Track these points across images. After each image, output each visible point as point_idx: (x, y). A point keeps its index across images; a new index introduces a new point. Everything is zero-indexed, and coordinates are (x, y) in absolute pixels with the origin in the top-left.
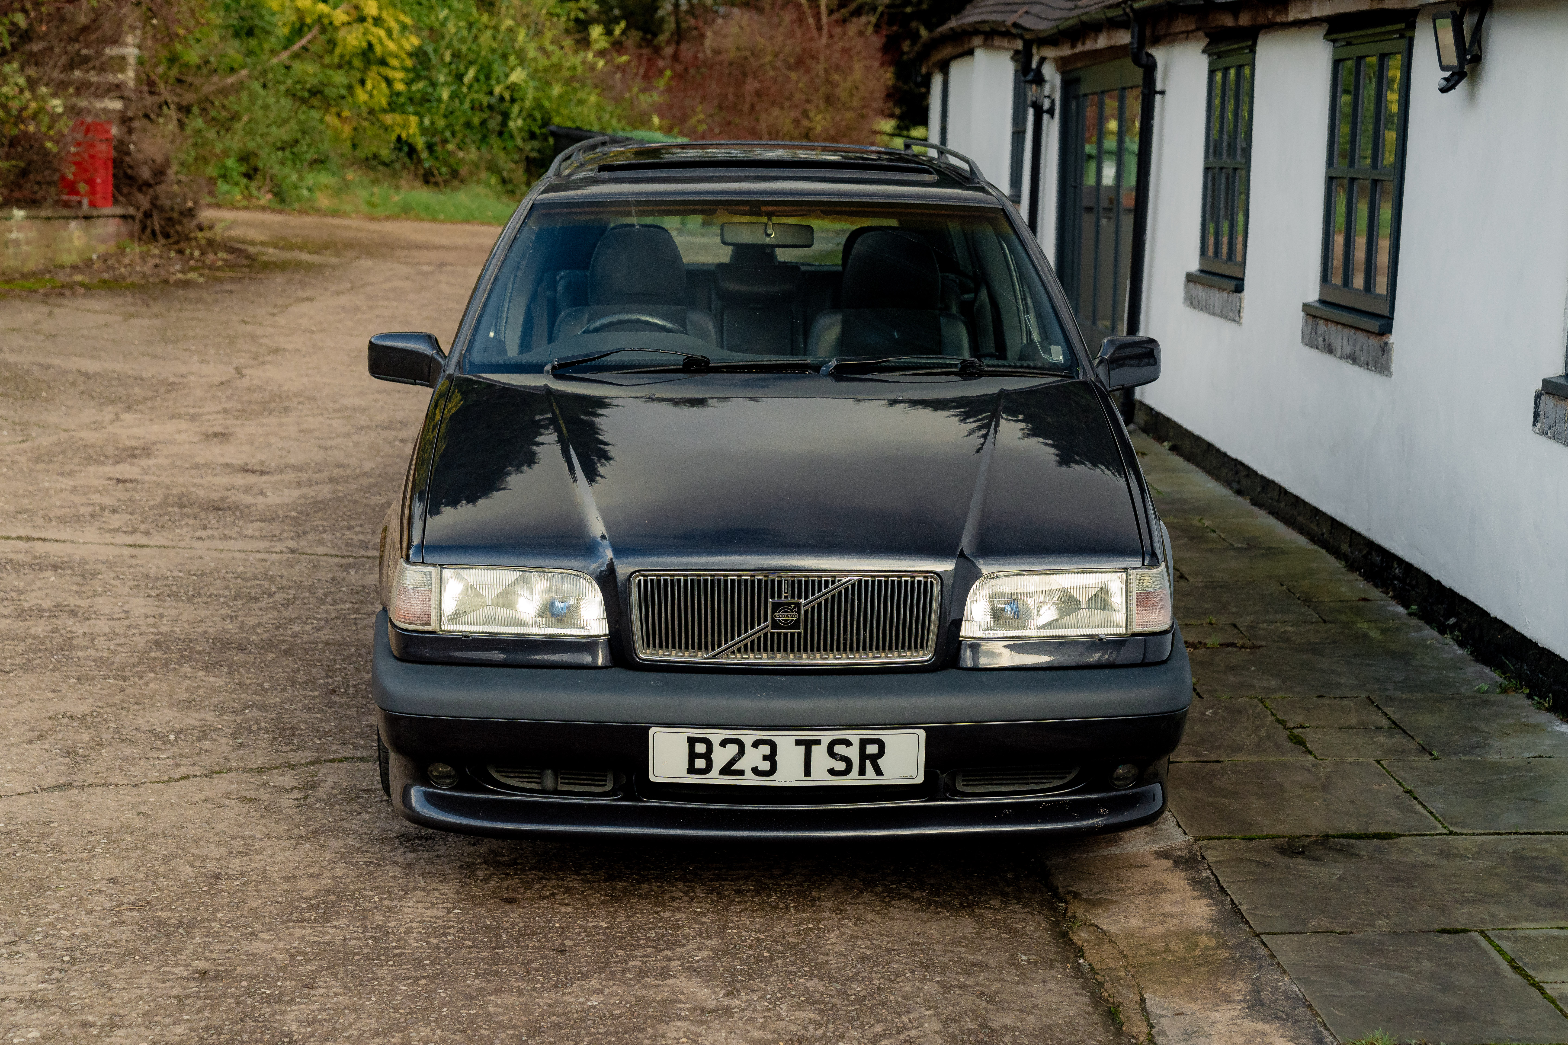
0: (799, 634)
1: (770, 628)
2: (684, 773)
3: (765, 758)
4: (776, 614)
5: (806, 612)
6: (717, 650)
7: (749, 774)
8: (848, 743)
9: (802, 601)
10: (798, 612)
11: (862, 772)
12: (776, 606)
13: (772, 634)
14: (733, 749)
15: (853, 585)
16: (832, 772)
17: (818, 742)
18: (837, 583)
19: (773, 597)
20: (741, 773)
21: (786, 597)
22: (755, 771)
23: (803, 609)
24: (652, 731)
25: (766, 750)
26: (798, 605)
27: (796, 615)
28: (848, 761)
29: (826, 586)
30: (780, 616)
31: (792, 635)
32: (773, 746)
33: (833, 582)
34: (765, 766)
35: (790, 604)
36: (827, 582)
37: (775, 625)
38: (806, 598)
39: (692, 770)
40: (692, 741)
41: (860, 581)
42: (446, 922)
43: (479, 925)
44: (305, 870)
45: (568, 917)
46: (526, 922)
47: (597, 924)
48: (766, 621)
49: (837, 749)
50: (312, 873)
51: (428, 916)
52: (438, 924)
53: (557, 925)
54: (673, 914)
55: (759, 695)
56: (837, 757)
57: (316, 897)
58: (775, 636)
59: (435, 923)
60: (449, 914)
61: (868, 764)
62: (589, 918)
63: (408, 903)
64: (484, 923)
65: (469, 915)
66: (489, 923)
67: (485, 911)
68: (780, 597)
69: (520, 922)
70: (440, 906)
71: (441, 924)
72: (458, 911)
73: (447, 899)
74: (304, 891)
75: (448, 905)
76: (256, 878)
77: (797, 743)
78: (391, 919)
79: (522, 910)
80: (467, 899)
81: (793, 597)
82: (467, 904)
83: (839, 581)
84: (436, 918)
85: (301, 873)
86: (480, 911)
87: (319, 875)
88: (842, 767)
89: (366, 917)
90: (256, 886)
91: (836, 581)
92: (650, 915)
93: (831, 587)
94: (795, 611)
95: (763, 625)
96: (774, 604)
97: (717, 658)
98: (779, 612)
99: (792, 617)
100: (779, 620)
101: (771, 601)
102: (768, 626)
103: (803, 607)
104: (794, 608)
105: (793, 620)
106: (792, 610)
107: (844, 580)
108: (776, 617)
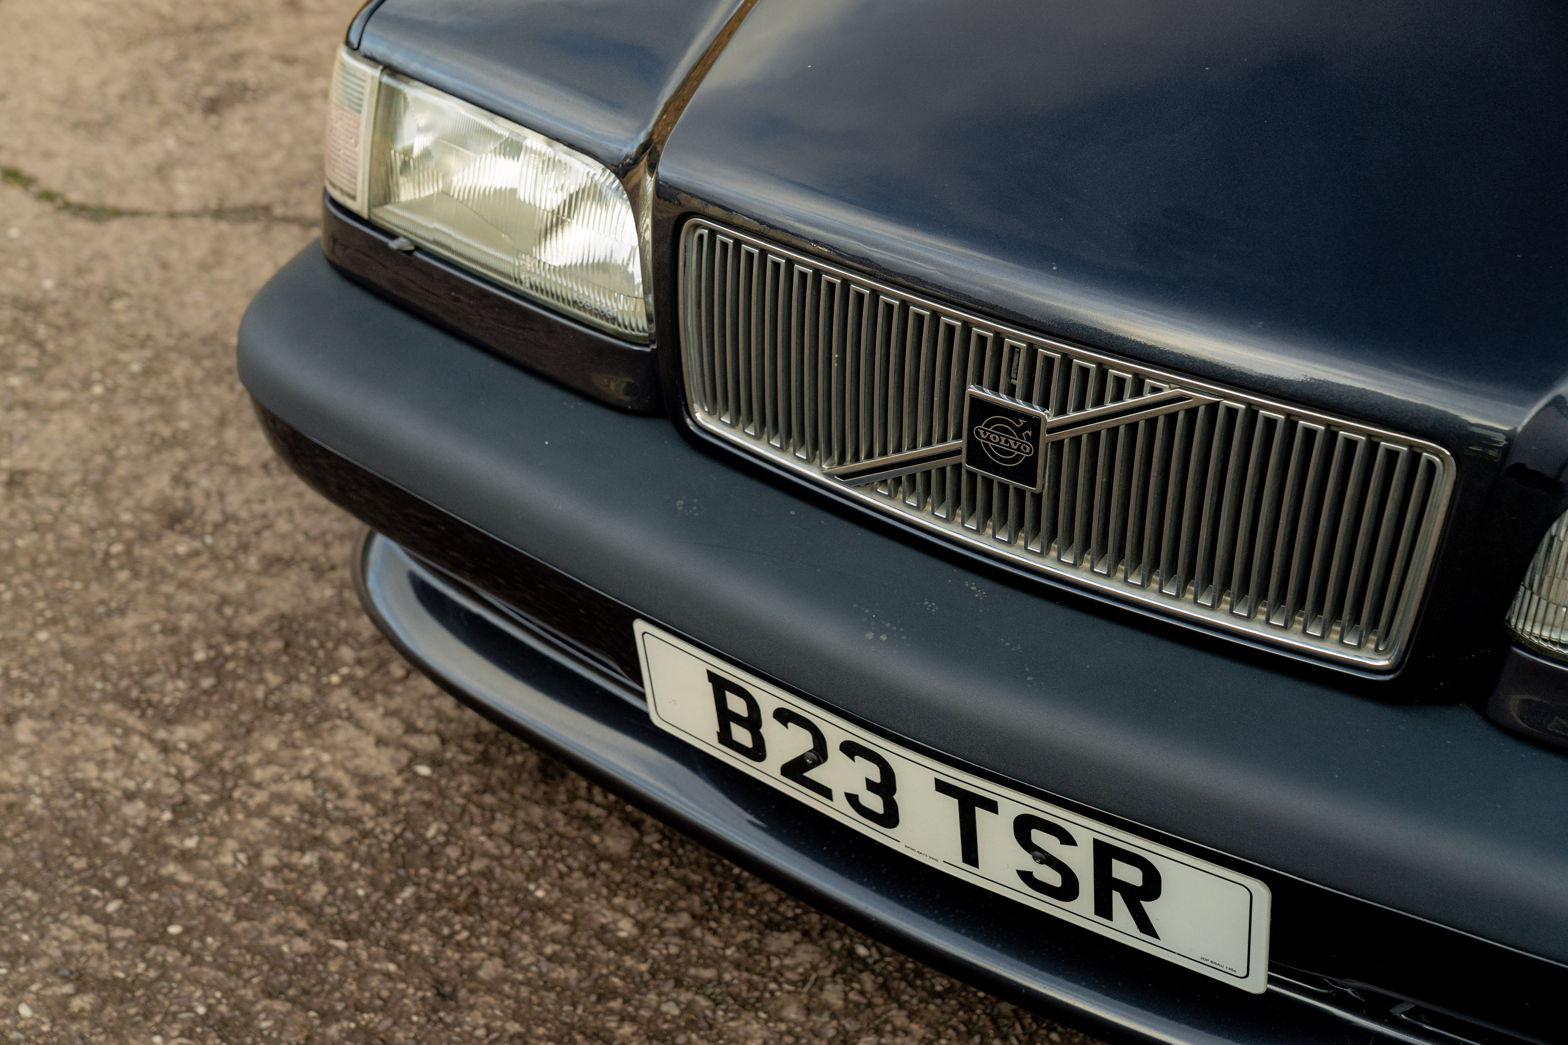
0: (1037, 498)
1: (963, 458)
2: (714, 739)
4: (981, 428)
5: (1058, 446)
7: (842, 802)
8: (1066, 838)
9: (1050, 418)
10: (1035, 440)
11: (1104, 909)
12: (981, 409)
13: (972, 476)
14: (803, 738)
15: (1192, 413)
16: (1028, 879)
17: (992, 806)
18: (1148, 397)
19: (979, 383)
20: (826, 792)
21: (1011, 393)
22: (853, 800)
23: (1045, 438)
24: (639, 626)
25: (873, 772)
26: (1034, 422)
27: (1029, 448)
29: (1118, 396)
30: (989, 435)
31: (1021, 493)
33: (1138, 391)
34: (876, 803)
35: (1016, 414)
36: (1120, 382)
37: (976, 453)
39: (726, 739)
40: (717, 684)
41: (1213, 408)
42: (365, 798)
43: (409, 835)
44: (327, 545)
45: (593, 868)
46: (499, 859)
47: (615, 922)
48: (958, 436)
49: (1038, 837)
50: (328, 559)
51: (357, 767)
52: (340, 803)
53: (540, 894)
54: (796, 943)
55: (870, 636)
56: (1038, 853)
57: (252, 636)
58: (979, 479)
59: (341, 795)
60: (400, 772)
61: (1117, 898)
62: (627, 891)
63: (374, 708)
64: (426, 828)
65: (430, 790)
66: (431, 832)
67: (472, 785)
68: (995, 388)
69: (485, 854)
70: (414, 741)
71: (349, 803)
72: (424, 770)
73: (450, 720)
74: (252, 610)
75: (428, 743)
76: (226, 544)
77: (942, 787)
78: (286, 754)
79: (537, 812)
80: (486, 734)
81: (1028, 399)
82: (466, 752)
83: (1155, 390)
84: (363, 779)
85: (315, 550)
86: (459, 786)
87: (333, 568)
88: (1054, 879)
89: (249, 732)
90: (202, 567)
91: (1147, 388)
92: (750, 928)
93: (1128, 401)
94: (1027, 435)
95: (952, 444)
96: (975, 400)
97: (849, 485)
98: (988, 425)
99: (1019, 449)
100: (986, 445)
101: (972, 389)
102: (958, 452)
103: (1049, 431)
104: (1025, 428)
105: (1019, 457)
106: (1019, 432)
107: (1168, 392)
108: (978, 434)
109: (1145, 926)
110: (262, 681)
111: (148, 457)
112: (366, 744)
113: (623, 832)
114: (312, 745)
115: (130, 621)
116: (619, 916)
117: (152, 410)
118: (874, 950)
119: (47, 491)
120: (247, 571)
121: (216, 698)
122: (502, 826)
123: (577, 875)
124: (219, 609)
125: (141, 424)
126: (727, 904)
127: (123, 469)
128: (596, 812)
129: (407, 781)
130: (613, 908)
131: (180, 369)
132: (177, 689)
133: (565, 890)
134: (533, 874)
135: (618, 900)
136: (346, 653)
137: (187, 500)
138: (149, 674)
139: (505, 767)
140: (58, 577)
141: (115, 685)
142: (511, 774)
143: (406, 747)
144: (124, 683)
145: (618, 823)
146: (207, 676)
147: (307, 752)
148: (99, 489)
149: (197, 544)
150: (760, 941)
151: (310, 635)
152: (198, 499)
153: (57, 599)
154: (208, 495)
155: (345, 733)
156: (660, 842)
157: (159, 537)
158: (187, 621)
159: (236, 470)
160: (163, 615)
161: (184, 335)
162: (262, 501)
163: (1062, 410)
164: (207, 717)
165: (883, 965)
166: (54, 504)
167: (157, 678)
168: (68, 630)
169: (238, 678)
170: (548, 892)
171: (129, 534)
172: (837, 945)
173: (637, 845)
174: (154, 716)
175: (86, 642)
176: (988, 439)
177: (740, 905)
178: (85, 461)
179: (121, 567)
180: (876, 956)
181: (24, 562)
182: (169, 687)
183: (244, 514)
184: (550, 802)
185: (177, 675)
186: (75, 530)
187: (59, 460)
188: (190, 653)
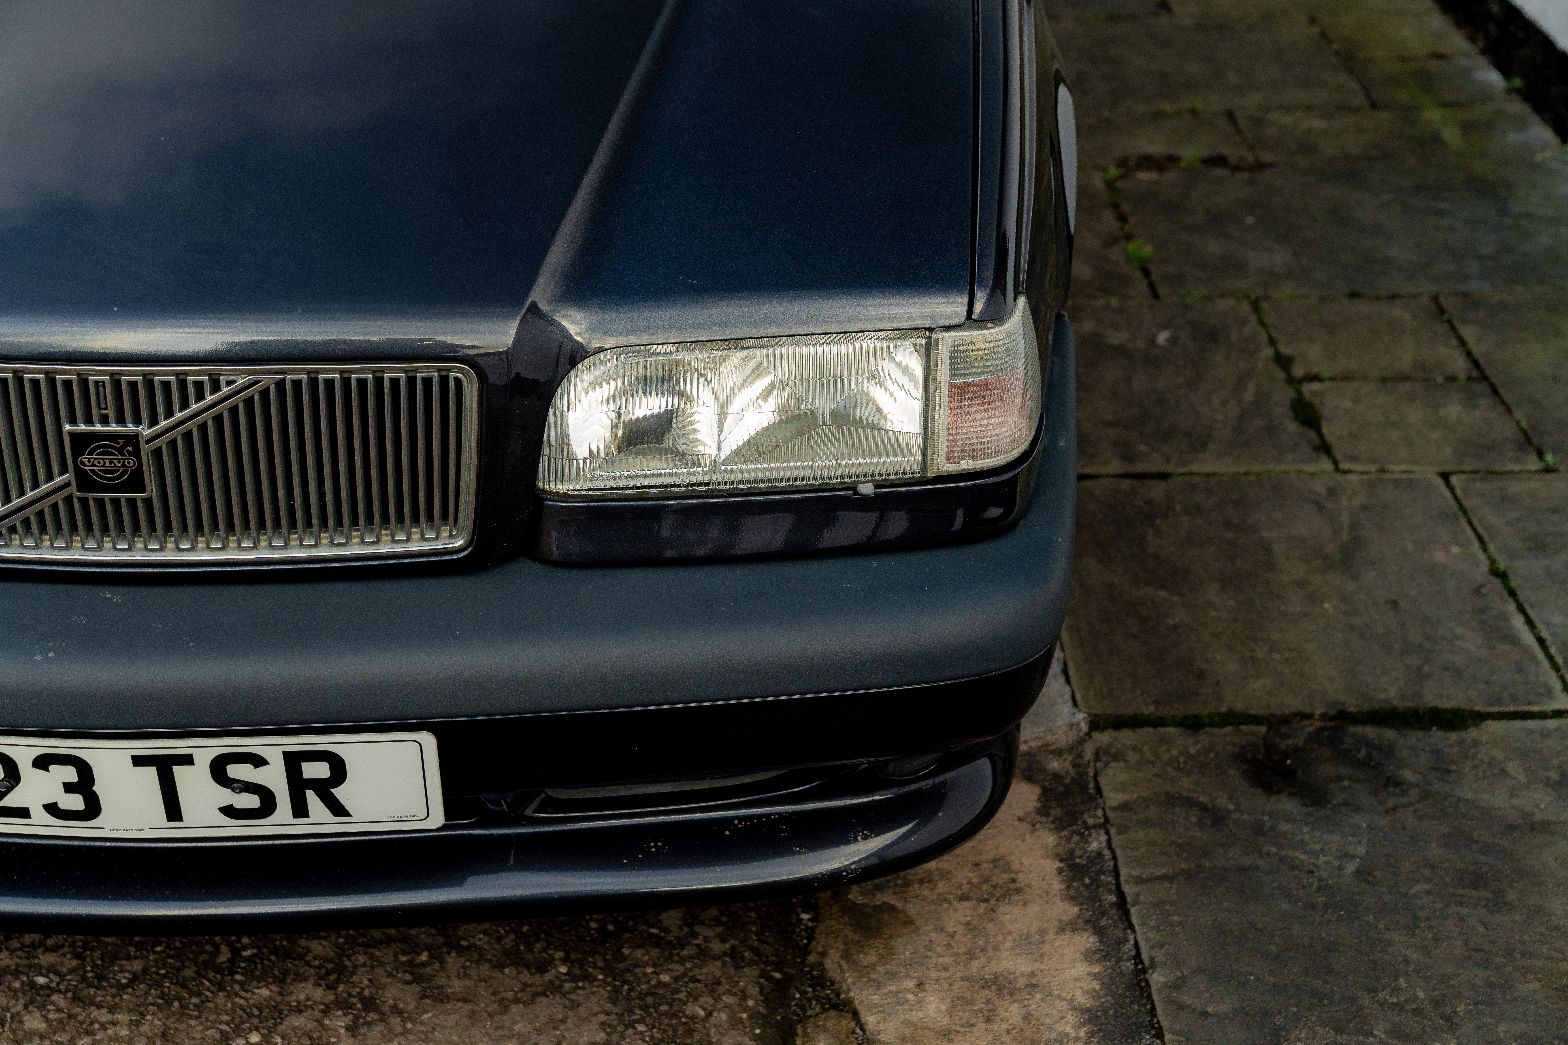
0: (148, 502)
1: (73, 488)
3: (69, 788)
4: (84, 458)
5: (157, 453)
7: (39, 816)
8: (258, 761)
9: (145, 431)
10: (136, 453)
11: (300, 810)
12: (81, 442)
13: (84, 502)
15: (265, 393)
16: (229, 811)
18: (225, 390)
19: (73, 421)
20: (23, 813)
21: (105, 420)
22: (52, 809)
23: (145, 449)
25: (69, 774)
26: (133, 439)
27: (132, 462)
28: (263, 792)
29: (200, 397)
30: (93, 462)
31: (132, 502)
32: (83, 768)
33: (216, 388)
34: (76, 802)
35: (113, 437)
36: (199, 385)
37: (84, 481)
41: (281, 384)
48: (64, 470)
49: (234, 771)
55: (38, 658)
56: (235, 785)
58: (91, 502)
61: (311, 796)
68: (89, 421)
77: (138, 761)
81: (121, 421)
83: (229, 383)
88: (252, 801)
91: (223, 384)
93: (210, 398)
94: (128, 451)
95: (58, 480)
96: (73, 435)
98: (91, 453)
99: (123, 465)
100: (93, 471)
101: (67, 427)
102: (67, 485)
103: (147, 442)
104: (125, 445)
105: (125, 472)
106: (121, 451)
107: (240, 381)
108: (83, 463)
109: (338, 809)
118: (52, 976)
163: (154, 422)
165: (66, 983)
172: (17, 984)
176: (93, 465)
180: (56, 979)
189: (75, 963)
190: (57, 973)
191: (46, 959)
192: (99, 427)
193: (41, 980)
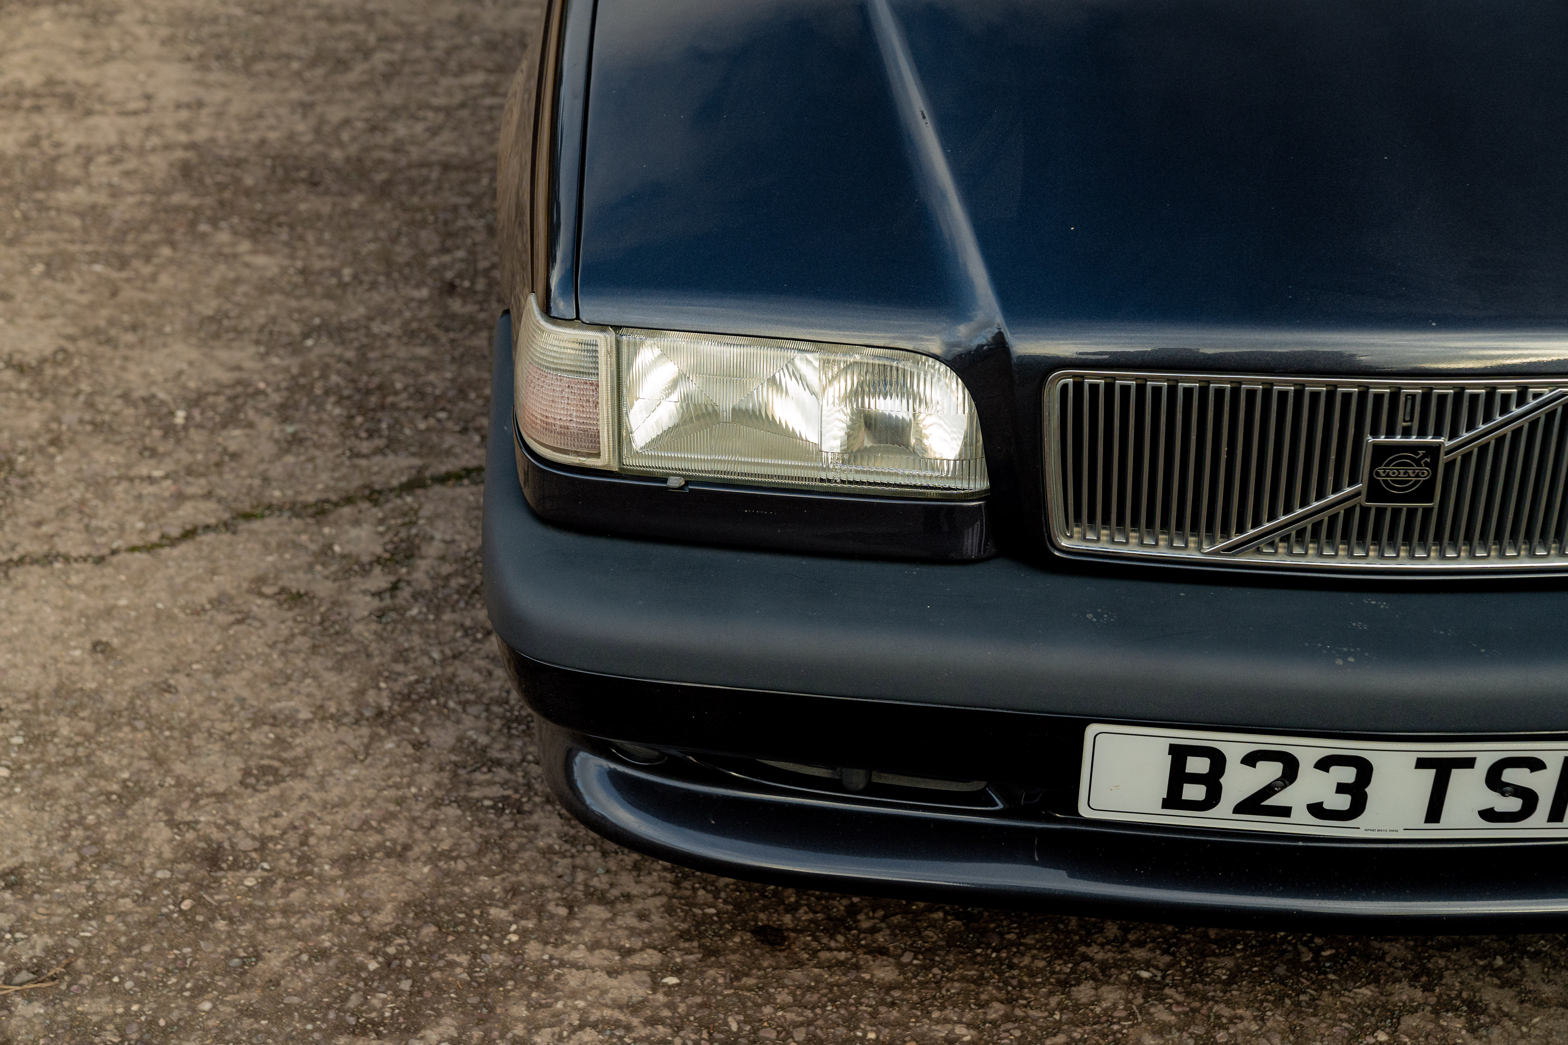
0: (1427, 512)
1: (1360, 498)
2: (1157, 807)
3: (1341, 788)
4: (1380, 468)
5: (1450, 464)
6: (1235, 539)
7: (1300, 815)
8: (1537, 766)
9: (1446, 443)
10: (1432, 464)
11: (1557, 814)
12: (1381, 453)
14: (1271, 771)
15: (1566, 407)
16: (1489, 815)
17: (1469, 763)
18: (1532, 403)
19: (1375, 433)
20: (1285, 811)
21: (1408, 432)
22: (1316, 809)
23: (1443, 460)
24: (1092, 730)
25: (1348, 775)
26: (1433, 451)
27: (1427, 472)
28: (1530, 799)
29: (1504, 410)
30: (1389, 472)
31: (1412, 512)
32: (1365, 769)
33: (1523, 401)
34: (1343, 803)
35: (1414, 448)
36: (1506, 398)
37: (1376, 491)
38: (1453, 435)
39: (1173, 800)
40: (1179, 754)
42: (652, 1021)
43: (717, 1036)
44: (380, 831)
45: (889, 999)
46: (809, 1023)
47: (952, 1031)
48: (1355, 481)
49: (1510, 775)
50: (394, 841)
51: (614, 1000)
52: (634, 1035)
53: (872, 1036)
54: (1096, 989)
55: (1339, 662)
56: (1504, 789)
57: (398, 931)
58: (1373, 512)
59: (628, 1028)
60: (655, 991)
62: (932, 1005)
63: (575, 947)
64: (726, 1023)
65: (694, 994)
66: (734, 1027)
67: (724, 976)
68: (1392, 433)
69: (797, 1025)
70: (636, 959)
71: (644, 1032)
72: (672, 980)
73: (648, 932)
74: (376, 910)
75: (652, 957)
76: (287, 862)
77: (1422, 764)
78: (542, 1015)
79: (797, 974)
80: (688, 931)
81: (1423, 433)
82: (689, 952)
83: (1536, 396)
84: (634, 1008)
85: (373, 839)
86: (715, 980)
87: (406, 848)
88: (1515, 805)
89: (491, 1009)
90: (286, 892)
91: (1530, 397)
92: (1051, 993)
93: (1513, 412)
94: (1426, 463)
95: (1345, 492)
96: (1376, 447)
97: (1234, 555)
98: (1388, 465)
99: (1417, 476)
100: (1385, 482)
101: (1370, 439)
102: (1358, 494)
103: (1447, 453)
104: (1423, 457)
105: (1417, 482)
106: (1418, 462)
107: (1548, 394)
108: (1378, 474)
110: (452, 964)
111: (123, 815)
112: (601, 978)
113: (878, 962)
114: (557, 999)
115: (274, 962)
116: (949, 1026)
117: (78, 774)
118: (1152, 970)
119: (56, 879)
120: (333, 880)
121: (427, 994)
122: (783, 997)
123: (883, 1009)
124: (344, 920)
125: (79, 788)
126: (1014, 982)
127: (110, 835)
128: (842, 955)
129: (666, 994)
130: (937, 1022)
131: (65, 727)
132: (384, 1002)
133: (886, 1024)
134: (852, 1022)
135: (936, 1015)
136: (496, 913)
137: (207, 839)
138: (345, 999)
139: (734, 952)
140: (159, 951)
141: (324, 1020)
142: (744, 954)
143: (633, 968)
144: (332, 1015)
145: (869, 957)
146: (399, 980)
147: (559, 1005)
148: (104, 859)
149: (258, 872)
150: (1069, 997)
151: (449, 910)
152: (216, 835)
153: (182, 968)
154: (220, 828)
155: (574, 979)
156: (915, 958)
157: (217, 880)
158: (326, 941)
159: (221, 797)
160: (299, 945)
161: (35, 696)
162: (277, 815)
163: (1455, 434)
164: (439, 1014)
165: (1170, 978)
166: (80, 888)
167: (354, 1001)
168: (225, 992)
169: (427, 970)
170: (878, 1033)
171: (184, 888)
173: (902, 967)
174: (390, 1032)
175: (255, 995)
176: (1388, 476)
177: (1026, 979)
178: (64, 839)
179: (213, 919)
180: (1159, 974)
181: (111, 950)
182: (376, 1002)
183: (270, 832)
184: (800, 964)
185: (370, 991)
186: (126, 904)
187: (36, 848)
188: (362, 967)
189: (1167, 959)
190: (1157, 968)
191: (1139, 954)
192: (1398, 439)
193: (1145, 974)
